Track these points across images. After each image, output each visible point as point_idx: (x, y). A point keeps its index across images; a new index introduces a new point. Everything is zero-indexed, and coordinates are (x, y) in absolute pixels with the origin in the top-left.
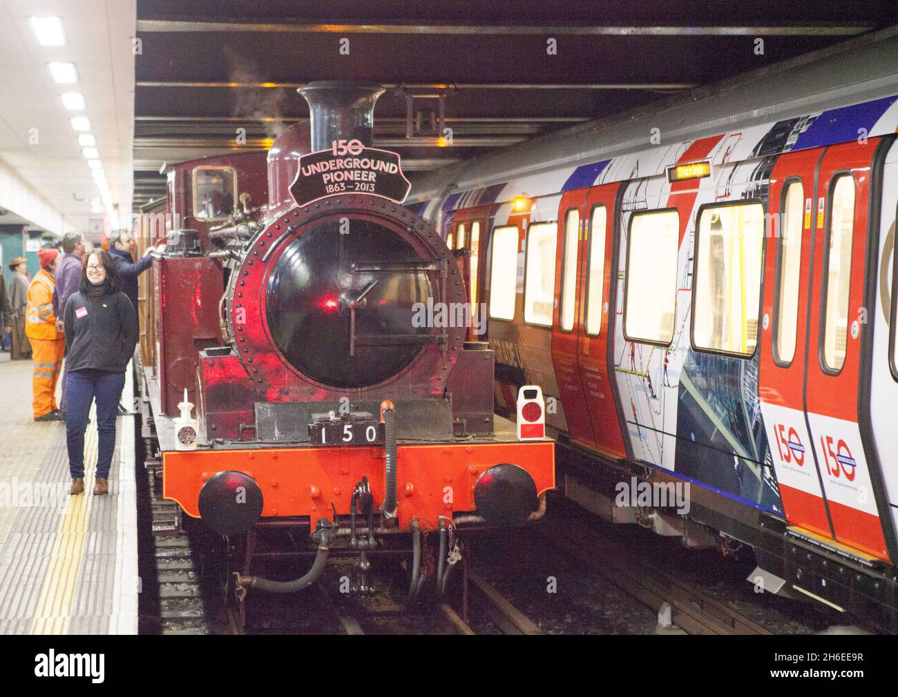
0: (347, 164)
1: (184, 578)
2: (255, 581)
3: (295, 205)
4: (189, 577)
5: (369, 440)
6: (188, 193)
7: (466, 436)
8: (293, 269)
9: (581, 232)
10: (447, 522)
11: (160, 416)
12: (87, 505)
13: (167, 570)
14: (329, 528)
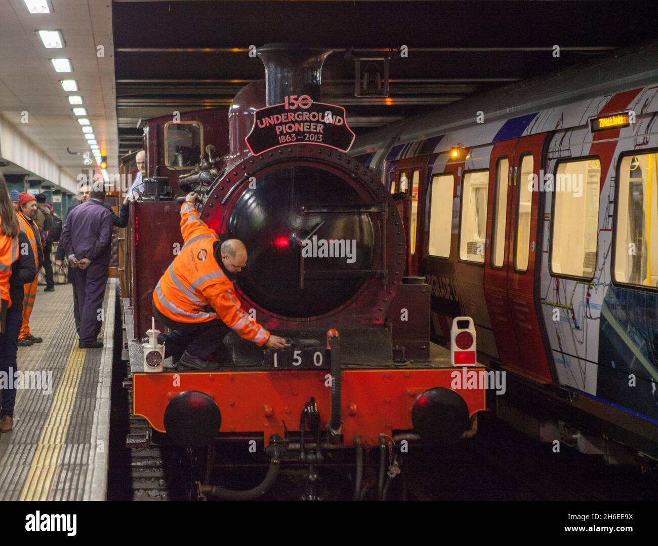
0: (298, 117)
1: (155, 485)
2: (214, 490)
3: (251, 154)
4: (159, 485)
5: (316, 364)
6: (160, 145)
7: (405, 362)
8: (249, 211)
9: (510, 178)
10: (387, 439)
11: (133, 341)
12: (66, 420)
13: (140, 478)
14: (280, 443)
